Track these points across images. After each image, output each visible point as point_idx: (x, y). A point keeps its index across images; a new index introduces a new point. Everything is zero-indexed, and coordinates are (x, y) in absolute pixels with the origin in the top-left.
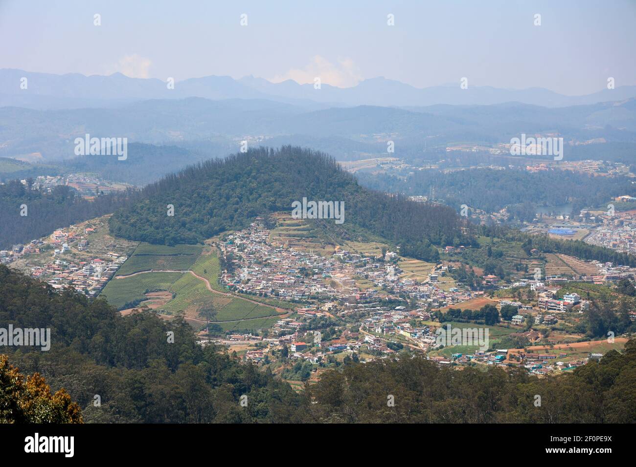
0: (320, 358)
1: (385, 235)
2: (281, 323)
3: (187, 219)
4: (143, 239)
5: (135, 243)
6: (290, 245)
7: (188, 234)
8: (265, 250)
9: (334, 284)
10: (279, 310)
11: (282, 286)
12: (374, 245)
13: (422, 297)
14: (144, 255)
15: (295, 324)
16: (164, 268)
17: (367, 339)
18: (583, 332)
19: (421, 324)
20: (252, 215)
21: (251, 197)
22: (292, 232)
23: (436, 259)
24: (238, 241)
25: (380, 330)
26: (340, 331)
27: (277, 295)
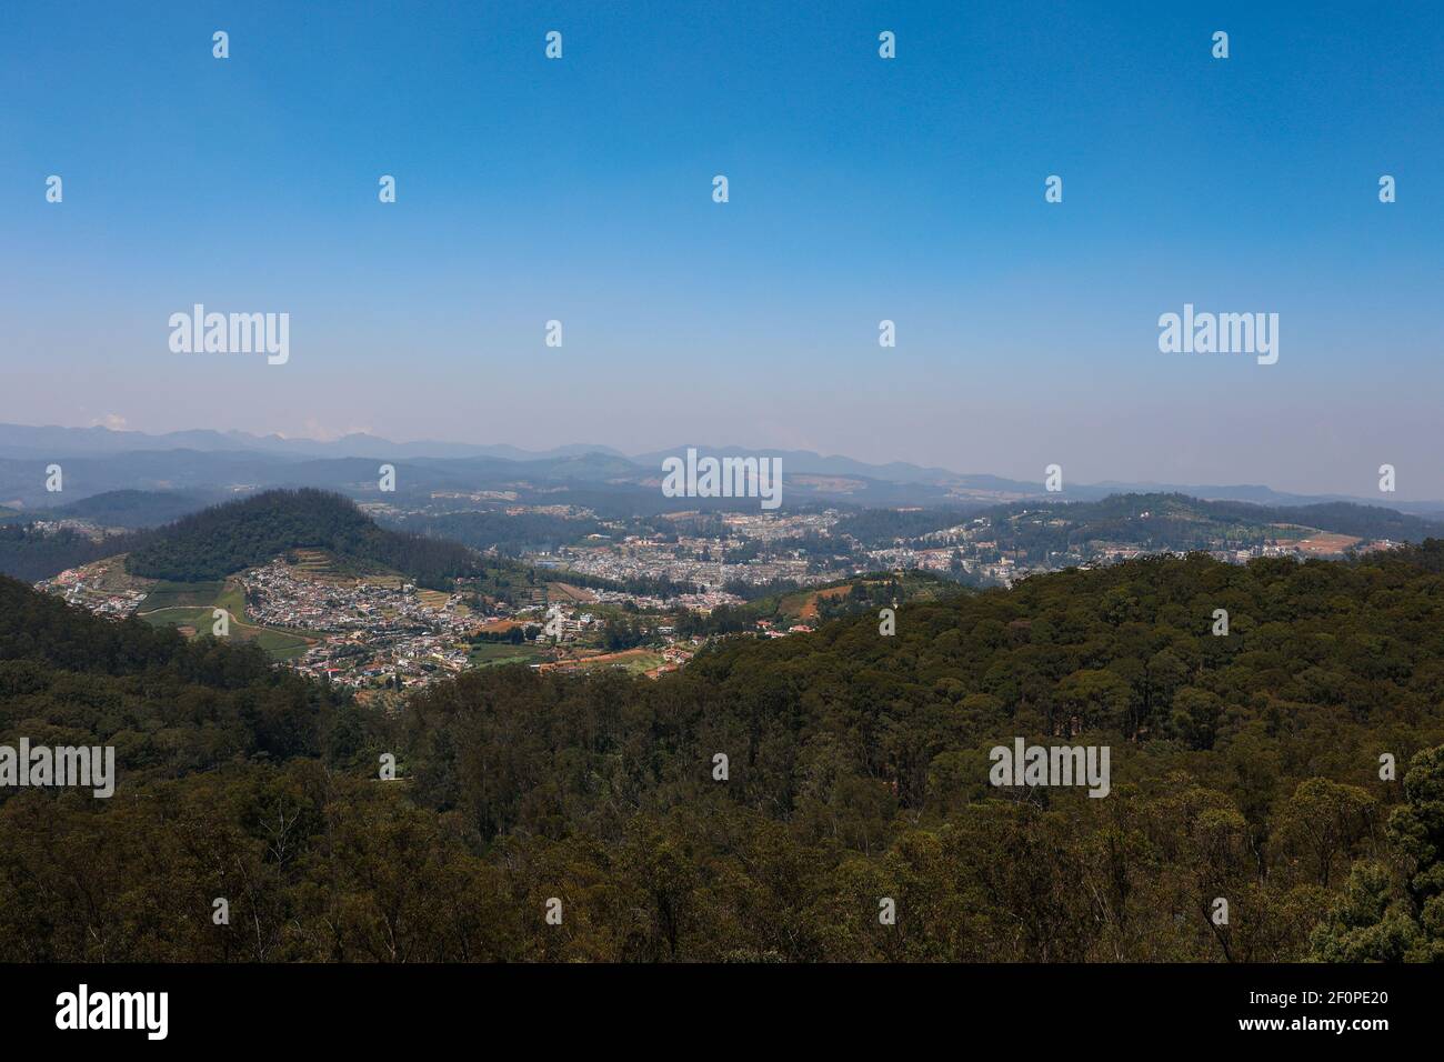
0: (362, 681)
1: (401, 569)
2: (311, 652)
3: (208, 557)
4: (162, 577)
5: (155, 582)
6: (313, 580)
7: (209, 571)
8: (290, 585)
9: (361, 614)
10: (308, 640)
11: (310, 617)
12: (391, 578)
13: (444, 623)
14: (164, 592)
15: (326, 653)
16: (185, 603)
17: (400, 662)
18: (602, 647)
19: (452, 647)
20: (275, 552)
21: (272, 535)
22: (314, 568)
23: (450, 589)
24: (261, 577)
25: (413, 654)
26: (373, 657)
27: (306, 625)
